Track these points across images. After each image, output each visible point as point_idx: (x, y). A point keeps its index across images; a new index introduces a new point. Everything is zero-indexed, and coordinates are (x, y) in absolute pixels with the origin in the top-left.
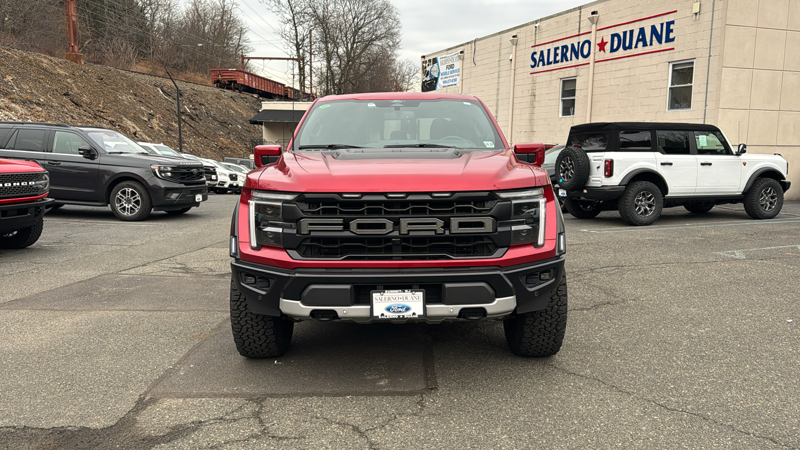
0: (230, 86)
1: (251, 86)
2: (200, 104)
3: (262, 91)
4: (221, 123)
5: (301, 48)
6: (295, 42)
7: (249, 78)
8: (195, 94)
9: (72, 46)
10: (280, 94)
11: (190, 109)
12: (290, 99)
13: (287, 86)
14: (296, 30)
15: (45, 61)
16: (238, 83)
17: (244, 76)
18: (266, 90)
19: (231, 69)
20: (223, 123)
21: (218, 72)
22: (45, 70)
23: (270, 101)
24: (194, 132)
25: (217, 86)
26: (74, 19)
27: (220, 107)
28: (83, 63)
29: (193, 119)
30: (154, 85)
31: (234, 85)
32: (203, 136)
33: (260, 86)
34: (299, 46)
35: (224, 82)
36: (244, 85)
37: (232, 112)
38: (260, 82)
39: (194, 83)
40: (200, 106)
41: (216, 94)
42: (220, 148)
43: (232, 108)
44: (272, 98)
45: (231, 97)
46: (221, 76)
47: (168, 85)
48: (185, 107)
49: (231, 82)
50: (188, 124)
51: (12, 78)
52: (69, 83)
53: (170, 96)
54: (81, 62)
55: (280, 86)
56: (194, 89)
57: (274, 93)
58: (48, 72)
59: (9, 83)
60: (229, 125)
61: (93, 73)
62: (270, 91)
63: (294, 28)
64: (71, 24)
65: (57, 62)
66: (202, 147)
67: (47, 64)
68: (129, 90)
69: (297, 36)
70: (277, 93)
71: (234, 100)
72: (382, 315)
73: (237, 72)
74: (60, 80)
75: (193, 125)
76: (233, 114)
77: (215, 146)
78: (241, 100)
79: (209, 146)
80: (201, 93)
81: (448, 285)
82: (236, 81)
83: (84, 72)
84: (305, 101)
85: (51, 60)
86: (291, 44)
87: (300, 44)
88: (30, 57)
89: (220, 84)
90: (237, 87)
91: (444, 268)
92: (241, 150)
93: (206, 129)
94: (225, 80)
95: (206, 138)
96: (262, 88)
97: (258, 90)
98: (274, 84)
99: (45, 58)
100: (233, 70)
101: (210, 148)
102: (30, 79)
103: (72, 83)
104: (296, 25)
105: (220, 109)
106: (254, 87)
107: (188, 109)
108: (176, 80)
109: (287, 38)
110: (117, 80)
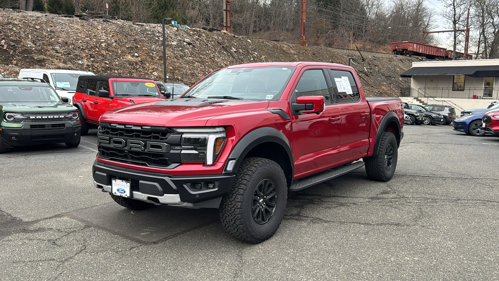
0: (403, 53)
1: (418, 52)
2: (375, 66)
3: (427, 54)
4: (387, 77)
5: (457, 23)
6: (453, 19)
7: (417, 47)
8: (374, 59)
9: (302, 37)
10: (441, 55)
11: (367, 69)
12: (450, 58)
13: (448, 49)
14: (455, 10)
15: (286, 46)
16: (408, 50)
17: (414, 45)
18: (430, 54)
19: (405, 42)
20: (388, 77)
21: (396, 44)
22: (284, 51)
23: (431, 61)
24: (365, 84)
25: (395, 53)
26: (304, 21)
27: (390, 67)
28: (307, 46)
29: (367, 75)
30: (348, 55)
31: (406, 51)
32: (370, 86)
33: (426, 51)
34: (456, 21)
35: (399, 50)
36: (413, 51)
37: (398, 70)
38: (426, 48)
39: (376, 53)
40: (375, 67)
41: (390, 59)
42: (381, 93)
43: (399, 67)
44: (434, 59)
45: (401, 60)
46: (398, 47)
47: (357, 55)
48: (365, 68)
49: (404, 50)
50: (362, 78)
51: (264, 57)
52: (295, 58)
53: (356, 61)
54: (306, 45)
55: (442, 50)
56: (374, 57)
57: (436, 55)
58: (285, 52)
59: (263, 60)
60: (392, 78)
61: (311, 51)
62: (434, 54)
63: (453, 10)
64: (303, 24)
65: (292, 46)
66: (367, 92)
67: (286, 48)
68: (330, 60)
69: (455, 15)
70: (439, 55)
71: (402, 62)
72: (115, 193)
73: (408, 43)
74: (290, 56)
75: (366, 79)
76: (398, 71)
77: (377, 92)
78: (408, 61)
79: (372, 92)
80: (379, 59)
81: (141, 181)
82: (407, 49)
83: (306, 51)
84: (461, 60)
85: (289, 46)
86: (450, 21)
87: (457, 20)
88: (278, 45)
89: (396, 52)
90: (408, 53)
91: (145, 171)
92: (395, 94)
93: (375, 81)
94: (400, 49)
95: (372, 87)
96: (427, 53)
97: (424, 54)
98: (437, 49)
99: (286, 44)
100: (406, 42)
101: (373, 93)
102: (275, 57)
103: (297, 58)
104: (455, 8)
105: (389, 68)
106: (421, 52)
107: (366, 69)
108: (361, 51)
109: (447, 17)
110: (324, 54)
